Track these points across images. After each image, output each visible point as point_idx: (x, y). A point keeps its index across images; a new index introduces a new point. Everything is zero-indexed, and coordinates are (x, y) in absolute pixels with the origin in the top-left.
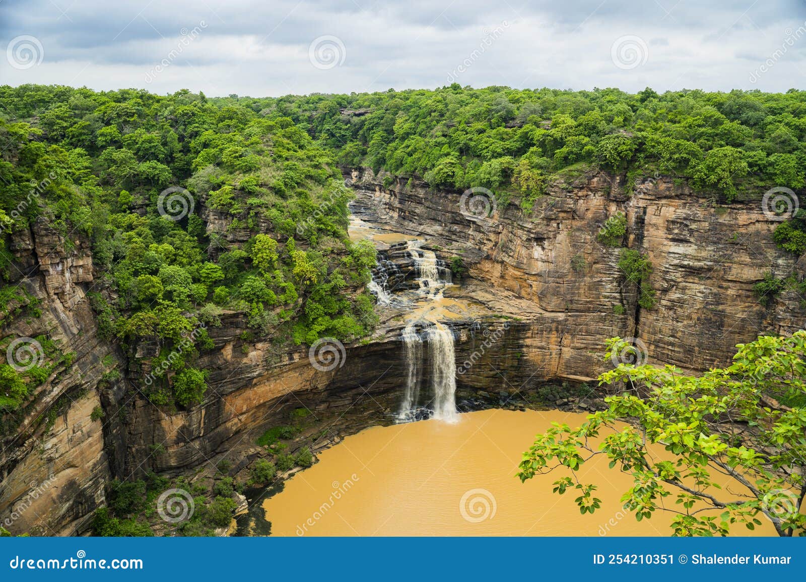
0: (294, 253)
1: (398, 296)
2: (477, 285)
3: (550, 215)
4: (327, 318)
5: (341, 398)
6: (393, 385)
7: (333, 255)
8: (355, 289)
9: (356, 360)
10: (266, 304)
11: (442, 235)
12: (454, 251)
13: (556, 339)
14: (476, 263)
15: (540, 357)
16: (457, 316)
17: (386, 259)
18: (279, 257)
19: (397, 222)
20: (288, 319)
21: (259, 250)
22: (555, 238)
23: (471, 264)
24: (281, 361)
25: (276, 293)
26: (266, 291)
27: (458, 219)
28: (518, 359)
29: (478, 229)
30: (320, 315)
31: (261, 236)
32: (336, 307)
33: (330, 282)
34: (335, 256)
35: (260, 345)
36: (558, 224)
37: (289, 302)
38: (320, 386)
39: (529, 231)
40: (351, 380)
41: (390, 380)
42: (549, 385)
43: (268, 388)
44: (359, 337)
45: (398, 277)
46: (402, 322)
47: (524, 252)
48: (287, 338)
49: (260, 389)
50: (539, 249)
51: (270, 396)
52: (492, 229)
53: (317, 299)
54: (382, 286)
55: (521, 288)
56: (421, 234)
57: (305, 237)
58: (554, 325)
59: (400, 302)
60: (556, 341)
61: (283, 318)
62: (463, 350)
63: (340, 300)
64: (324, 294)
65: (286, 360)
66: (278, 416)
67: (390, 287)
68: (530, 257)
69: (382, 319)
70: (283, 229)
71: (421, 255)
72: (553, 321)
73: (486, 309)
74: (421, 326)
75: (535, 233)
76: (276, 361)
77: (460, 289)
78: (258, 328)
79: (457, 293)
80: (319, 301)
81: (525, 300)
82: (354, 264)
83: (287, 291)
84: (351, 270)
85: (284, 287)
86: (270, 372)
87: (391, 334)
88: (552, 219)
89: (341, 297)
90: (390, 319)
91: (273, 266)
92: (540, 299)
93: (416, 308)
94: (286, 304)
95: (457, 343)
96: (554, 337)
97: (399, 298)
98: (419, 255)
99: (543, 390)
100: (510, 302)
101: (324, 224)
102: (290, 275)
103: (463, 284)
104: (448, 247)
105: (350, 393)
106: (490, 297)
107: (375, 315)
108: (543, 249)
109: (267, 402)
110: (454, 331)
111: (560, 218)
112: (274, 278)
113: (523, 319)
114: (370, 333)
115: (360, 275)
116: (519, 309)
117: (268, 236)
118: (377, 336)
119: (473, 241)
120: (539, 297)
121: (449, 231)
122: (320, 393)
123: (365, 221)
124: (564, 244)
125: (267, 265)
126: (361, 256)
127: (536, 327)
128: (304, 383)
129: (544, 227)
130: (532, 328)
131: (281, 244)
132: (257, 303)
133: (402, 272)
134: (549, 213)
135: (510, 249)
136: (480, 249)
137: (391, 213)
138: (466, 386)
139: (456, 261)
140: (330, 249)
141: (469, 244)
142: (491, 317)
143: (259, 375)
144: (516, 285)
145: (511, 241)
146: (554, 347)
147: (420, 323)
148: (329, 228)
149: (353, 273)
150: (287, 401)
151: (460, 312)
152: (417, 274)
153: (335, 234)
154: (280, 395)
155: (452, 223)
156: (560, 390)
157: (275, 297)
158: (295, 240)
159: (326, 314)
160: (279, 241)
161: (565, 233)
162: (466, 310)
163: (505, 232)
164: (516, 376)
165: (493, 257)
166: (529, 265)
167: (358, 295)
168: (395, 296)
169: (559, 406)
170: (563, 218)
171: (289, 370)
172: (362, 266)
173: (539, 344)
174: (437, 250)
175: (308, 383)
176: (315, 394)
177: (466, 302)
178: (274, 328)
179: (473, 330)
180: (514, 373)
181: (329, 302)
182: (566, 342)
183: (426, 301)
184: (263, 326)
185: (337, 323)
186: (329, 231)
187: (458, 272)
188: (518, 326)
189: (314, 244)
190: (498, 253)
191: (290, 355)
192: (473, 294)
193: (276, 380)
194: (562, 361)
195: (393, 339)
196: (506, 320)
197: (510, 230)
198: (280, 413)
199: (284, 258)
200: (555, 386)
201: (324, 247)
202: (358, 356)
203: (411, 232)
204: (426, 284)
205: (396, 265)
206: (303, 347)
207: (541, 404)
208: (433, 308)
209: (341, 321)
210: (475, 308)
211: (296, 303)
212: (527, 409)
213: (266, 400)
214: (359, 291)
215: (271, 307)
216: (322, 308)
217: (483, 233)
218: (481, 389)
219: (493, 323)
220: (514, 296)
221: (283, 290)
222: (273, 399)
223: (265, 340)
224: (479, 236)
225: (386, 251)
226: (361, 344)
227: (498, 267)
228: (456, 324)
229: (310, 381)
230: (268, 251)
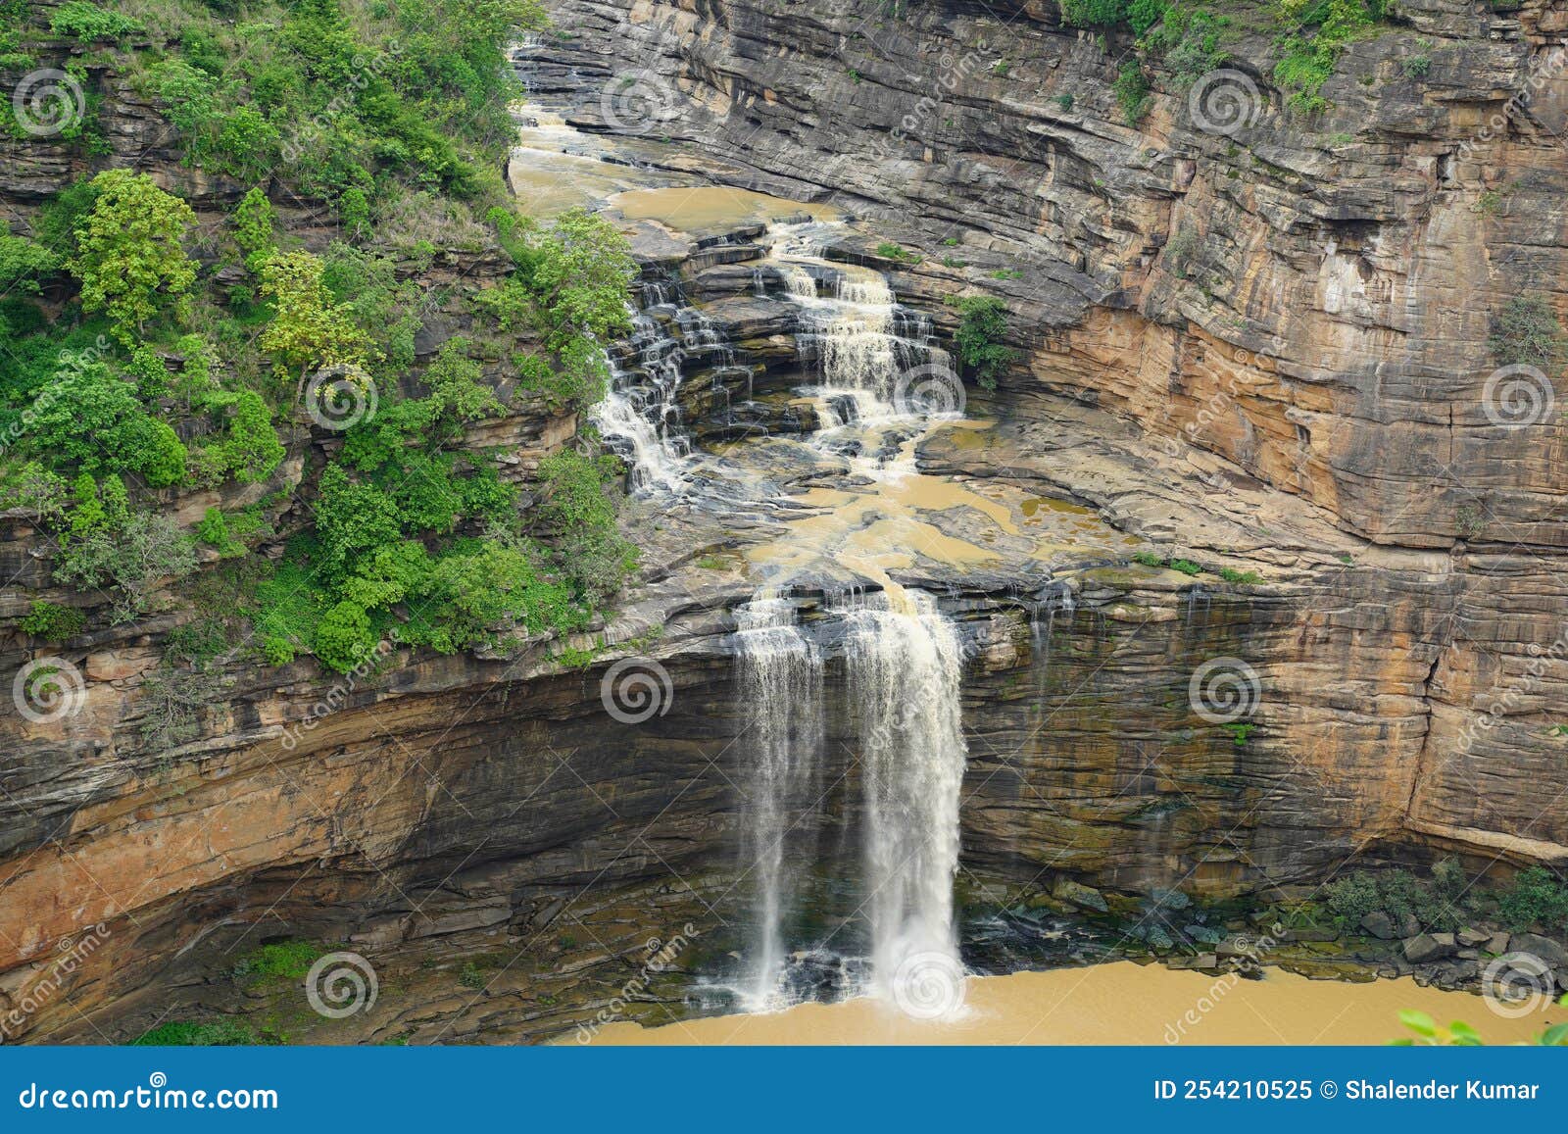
0: (268, 261)
1: (722, 462)
2: (1065, 423)
3: (1407, 120)
4: (414, 548)
5: (464, 896)
6: (691, 846)
7: (442, 277)
8: (538, 423)
9: (535, 736)
10: (141, 479)
11: (917, 199)
12: (969, 272)
13: (1409, 668)
14: (1063, 328)
15: (1336, 745)
16: (979, 555)
17: (673, 299)
18: (201, 274)
19: (728, 137)
20: (241, 550)
21: (110, 240)
22: (1423, 221)
23: (1042, 329)
24: (202, 735)
25: (186, 435)
26: (140, 423)
27: (991, 128)
28: (1237, 751)
29: (1082, 178)
30: (382, 537)
31: (117, 179)
32: (450, 504)
33: (426, 391)
34: (453, 280)
35: (107, 663)
36: (1441, 158)
37: (242, 473)
38: (376, 847)
39: (1306, 189)
40: (508, 821)
41: (679, 824)
42: (1372, 869)
43: (139, 851)
44: (547, 634)
45: (725, 380)
46: (736, 576)
47: (1277, 282)
48: (232, 633)
49: (102, 859)
50: (1349, 269)
51: (149, 888)
52: (1144, 179)
53: (368, 464)
54: (653, 415)
55: (1258, 441)
56: (828, 193)
57: (319, 192)
58: (1400, 609)
59: (731, 488)
60: (1410, 678)
61: (215, 545)
62: (995, 703)
63: (471, 474)
64: (398, 443)
65: (224, 730)
66: (181, 978)
67: (690, 421)
68: (1307, 305)
69: (651, 558)
70: (218, 150)
71: (826, 288)
72: (1397, 590)
73: (1104, 528)
74: (820, 593)
75: (1334, 199)
76: (181, 732)
77: (990, 437)
78: (104, 586)
79: (978, 454)
80: (379, 476)
81: (1275, 494)
82: (531, 315)
83: (237, 427)
84: (523, 342)
85: (223, 408)
86: (151, 781)
87: (689, 624)
88: (1416, 138)
89: (476, 457)
90: (684, 561)
91: (173, 317)
92: (1343, 490)
93: (799, 512)
94: (230, 483)
95: (974, 669)
96: (1399, 660)
97: (724, 470)
98: (819, 284)
99: (1343, 891)
100: (1207, 500)
101: (405, 138)
102: (251, 358)
103: (1004, 419)
104: (943, 254)
105: (501, 877)
106: (1120, 475)
107: (619, 539)
108: (1367, 269)
109: (135, 912)
110: (961, 618)
111: (1453, 132)
112: (179, 366)
113: (1264, 574)
114: (597, 619)
115: (558, 366)
116: (1247, 531)
117: (151, 180)
118: (626, 630)
119: (1053, 231)
120: (1339, 483)
121: (954, 184)
122: (371, 875)
123: (582, 128)
124: (1460, 248)
125: (146, 309)
126: (563, 283)
127: (1321, 614)
128: (302, 833)
129: (1375, 173)
130: (1302, 615)
131: (210, 219)
132: (100, 474)
133: (740, 358)
134: (1403, 108)
135: (1217, 267)
136: (1083, 266)
137: (700, 97)
138: (1004, 860)
139: (977, 317)
140: (431, 248)
141: (1039, 243)
142: (1124, 562)
143: (102, 796)
144: (1239, 429)
145: (1223, 234)
146: (1399, 704)
147: (816, 577)
148: (427, 154)
149: (528, 356)
150: (227, 908)
151: (989, 538)
152: (811, 366)
153: (451, 183)
154: (193, 882)
155: (967, 149)
156: (1420, 893)
157: (180, 450)
158: (274, 201)
159: (406, 531)
160: (201, 205)
161: (1471, 199)
162: (1013, 529)
163: (1197, 190)
164: (1227, 824)
165: (1142, 301)
166: (1299, 340)
167: (546, 453)
168: (709, 464)
169: (1418, 962)
170: (1466, 133)
171: (238, 775)
172: (569, 326)
173: (1332, 688)
174: (896, 267)
175: (322, 831)
176: (349, 877)
177: (1013, 493)
178: (174, 587)
179: (1043, 616)
180: (1217, 810)
181: (422, 481)
182: (1448, 680)
183: (844, 487)
184: (122, 578)
185: (456, 571)
186: (423, 165)
187: (984, 363)
188: (1243, 606)
189: (361, 225)
190: (1163, 285)
191: (245, 705)
192: (1047, 463)
193: (177, 816)
194: (1438, 766)
195: (697, 646)
196: (1186, 580)
197: (1222, 181)
198: (188, 962)
199: (219, 282)
200: (1397, 877)
201: (401, 240)
202: (543, 715)
203: (785, 182)
204: (845, 409)
205: (716, 327)
206: (303, 673)
207: (1336, 950)
208: (870, 520)
209: (473, 562)
210: (1054, 524)
211: (274, 481)
212: (1272, 971)
213: (131, 903)
214: (553, 437)
215: (162, 496)
216: (391, 506)
217: (1101, 193)
218: (1077, 874)
219: (1130, 589)
220: (1228, 475)
221: (219, 423)
222: (162, 902)
223: (134, 641)
224: (1083, 208)
225: (673, 265)
226: (556, 667)
227: (1163, 345)
228: (969, 592)
229: (328, 823)
230: (149, 248)
